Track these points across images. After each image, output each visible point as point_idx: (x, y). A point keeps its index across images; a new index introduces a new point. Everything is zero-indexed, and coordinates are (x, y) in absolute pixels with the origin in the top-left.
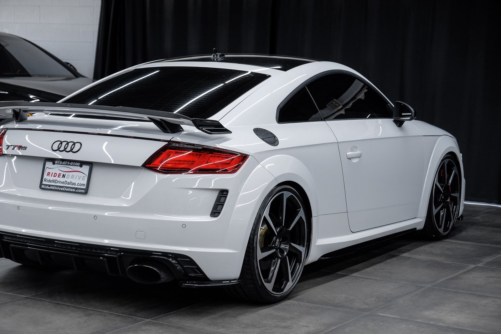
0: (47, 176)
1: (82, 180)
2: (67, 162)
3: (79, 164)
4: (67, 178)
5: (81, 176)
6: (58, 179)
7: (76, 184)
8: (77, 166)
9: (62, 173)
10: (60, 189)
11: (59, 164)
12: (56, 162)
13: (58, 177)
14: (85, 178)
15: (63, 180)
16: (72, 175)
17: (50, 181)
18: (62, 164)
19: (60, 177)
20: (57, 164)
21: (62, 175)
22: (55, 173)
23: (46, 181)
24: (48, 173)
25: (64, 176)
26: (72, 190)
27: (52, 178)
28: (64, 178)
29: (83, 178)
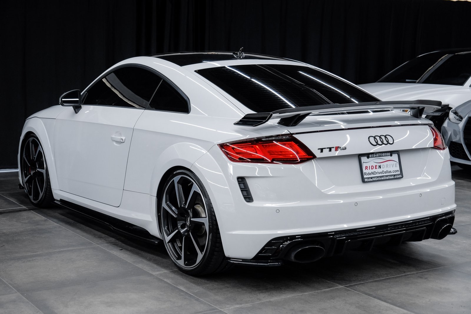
0: (366, 170)
1: (396, 167)
2: (379, 154)
3: (389, 154)
4: (383, 168)
5: (394, 164)
6: (376, 171)
7: (392, 172)
8: (388, 156)
9: (378, 165)
10: (381, 179)
11: (373, 157)
12: (370, 155)
13: (376, 169)
14: (397, 165)
15: (380, 170)
16: (386, 165)
17: (369, 174)
18: (376, 157)
19: (377, 168)
20: (371, 157)
21: (378, 166)
22: (372, 166)
23: (366, 174)
24: (366, 167)
25: (380, 167)
26: (391, 177)
27: (370, 171)
28: (380, 168)
29: (396, 165)
